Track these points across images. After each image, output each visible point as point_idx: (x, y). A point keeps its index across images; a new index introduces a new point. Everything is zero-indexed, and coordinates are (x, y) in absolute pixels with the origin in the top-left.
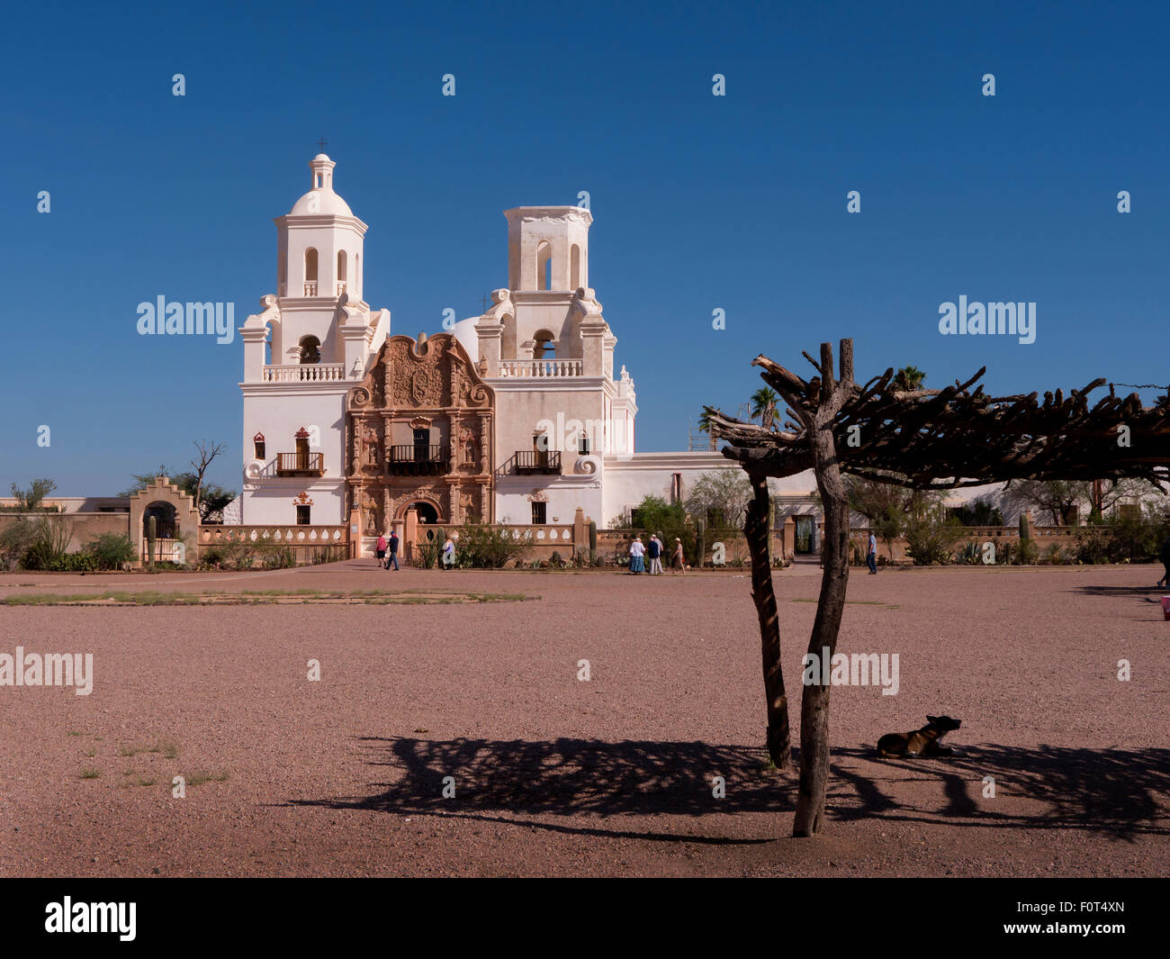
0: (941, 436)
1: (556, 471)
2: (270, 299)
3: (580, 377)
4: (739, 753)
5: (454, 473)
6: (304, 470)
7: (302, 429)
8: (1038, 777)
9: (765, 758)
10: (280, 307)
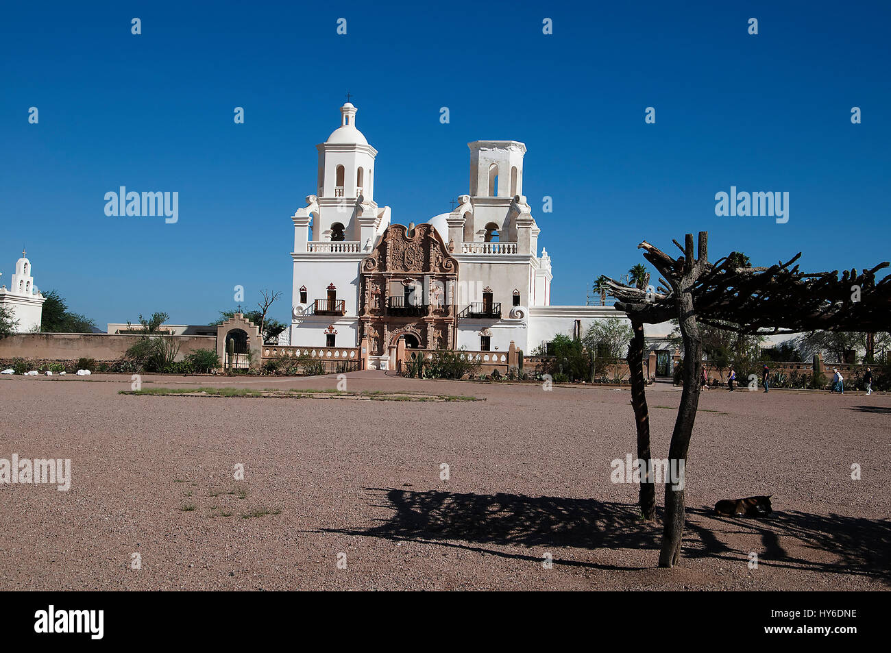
0: (766, 299)
1: (498, 316)
2: (312, 198)
3: (515, 254)
4: (619, 508)
5: (430, 316)
6: (332, 311)
7: (331, 284)
8: (830, 536)
9: (637, 511)
10: (319, 203)
